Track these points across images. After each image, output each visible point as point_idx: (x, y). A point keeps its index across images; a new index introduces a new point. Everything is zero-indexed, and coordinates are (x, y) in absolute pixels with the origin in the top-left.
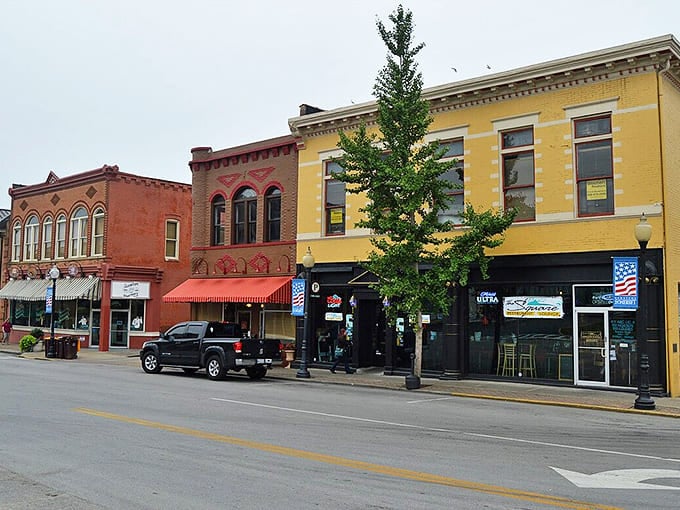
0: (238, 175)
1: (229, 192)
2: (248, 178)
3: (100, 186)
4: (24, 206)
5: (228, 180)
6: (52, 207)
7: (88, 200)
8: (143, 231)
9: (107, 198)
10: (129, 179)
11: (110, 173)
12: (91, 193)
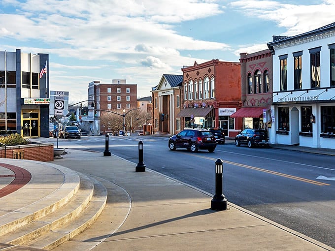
0: (255, 65)
1: (253, 72)
2: (259, 66)
3: (212, 68)
4: (187, 76)
5: (252, 66)
6: (197, 77)
7: (209, 74)
8: (231, 86)
9: (215, 73)
10: (224, 64)
11: (215, 62)
12: (210, 71)
